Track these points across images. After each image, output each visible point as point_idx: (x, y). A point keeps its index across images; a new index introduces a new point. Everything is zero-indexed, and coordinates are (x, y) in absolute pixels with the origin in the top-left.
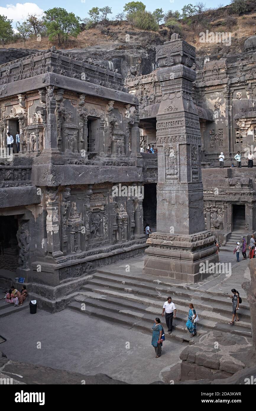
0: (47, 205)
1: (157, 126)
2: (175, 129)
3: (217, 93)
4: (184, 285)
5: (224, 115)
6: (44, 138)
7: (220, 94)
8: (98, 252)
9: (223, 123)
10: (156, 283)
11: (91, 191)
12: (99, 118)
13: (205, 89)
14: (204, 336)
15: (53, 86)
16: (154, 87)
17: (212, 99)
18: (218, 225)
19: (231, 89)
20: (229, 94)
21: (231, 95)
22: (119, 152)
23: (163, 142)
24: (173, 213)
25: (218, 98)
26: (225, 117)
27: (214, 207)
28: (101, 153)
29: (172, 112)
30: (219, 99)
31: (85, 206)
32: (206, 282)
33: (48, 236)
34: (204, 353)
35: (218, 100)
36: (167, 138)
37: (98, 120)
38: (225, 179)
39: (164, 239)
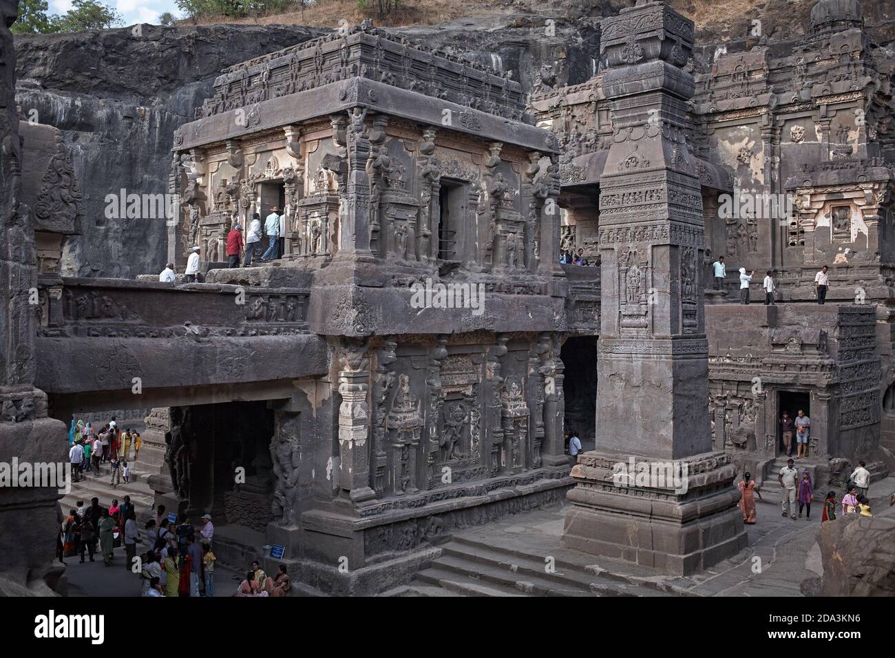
0: (342, 380)
1: (600, 203)
2: (644, 210)
3: (745, 127)
4: (658, 580)
5: (761, 178)
6: (340, 226)
7: (752, 130)
8: (455, 494)
10: (590, 573)
11: (443, 350)
12: (467, 182)
13: (717, 119)
15: (365, 107)
16: (595, 113)
17: (732, 143)
18: (743, 439)
19: (778, 118)
20: (773, 130)
21: (778, 132)
22: (511, 261)
23: (615, 239)
24: (636, 407)
25: (747, 139)
26: (762, 183)
27: (735, 397)
28: (469, 262)
29: (637, 169)
30: (749, 141)
31: (428, 384)
32: (712, 574)
33: (341, 452)
35: (747, 144)
36: (624, 230)
37: (465, 187)
38: (762, 329)
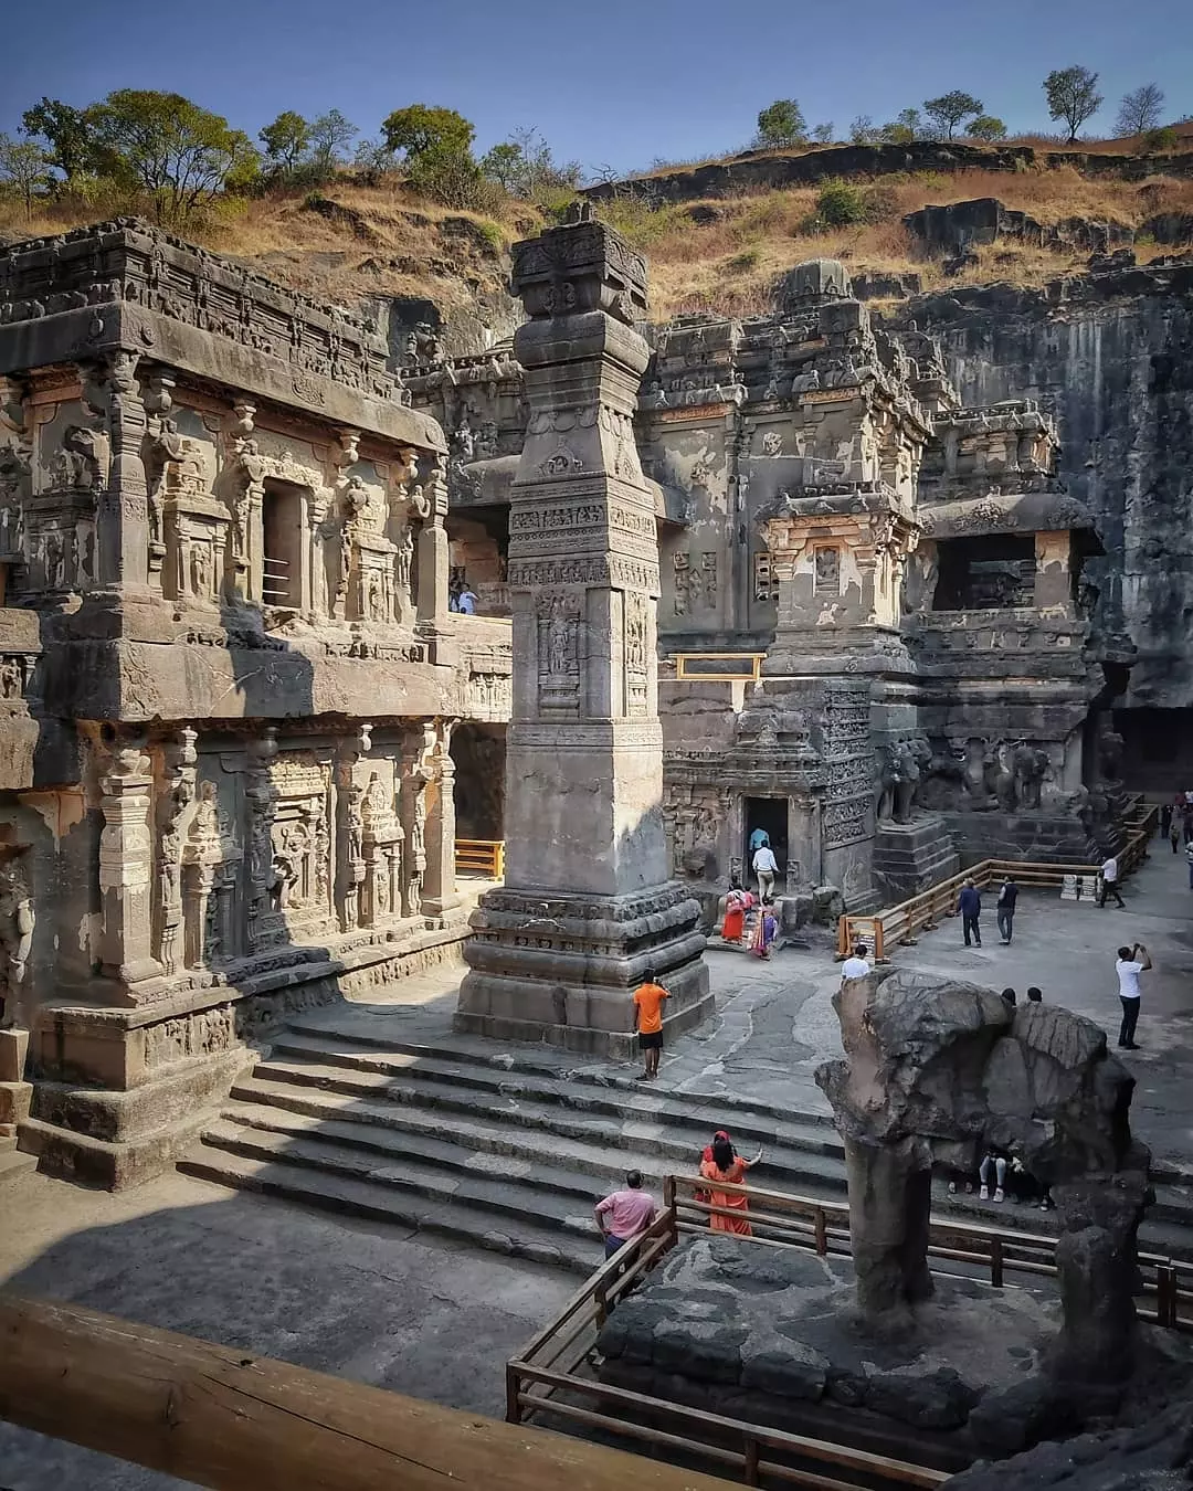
0: (106, 791)
1: (510, 524)
2: (574, 537)
3: (702, 431)
4: (597, 1070)
5: (722, 504)
6: (97, 545)
7: (712, 436)
8: (293, 961)
9: (717, 531)
10: (500, 1066)
11: (270, 743)
12: (306, 488)
13: (664, 418)
14: (678, 1258)
15: (135, 352)
16: (494, 399)
17: (685, 455)
18: (699, 863)
19: (747, 420)
20: (740, 436)
21: (747, 440)
23: (533, 578)
25: (705, 448)
26: (725, 512)
27: (688, 807)
28: (310, 611)
29: (567, 474)
30: (708, 453)
31: (248, 795)
32: (670, 1058)
33: (104, 906)
34: (685, 1327)
35: (704, 456)
36: (546, 566)
37: (303, 496)
38: (723, 714)
39: (529, 912)
